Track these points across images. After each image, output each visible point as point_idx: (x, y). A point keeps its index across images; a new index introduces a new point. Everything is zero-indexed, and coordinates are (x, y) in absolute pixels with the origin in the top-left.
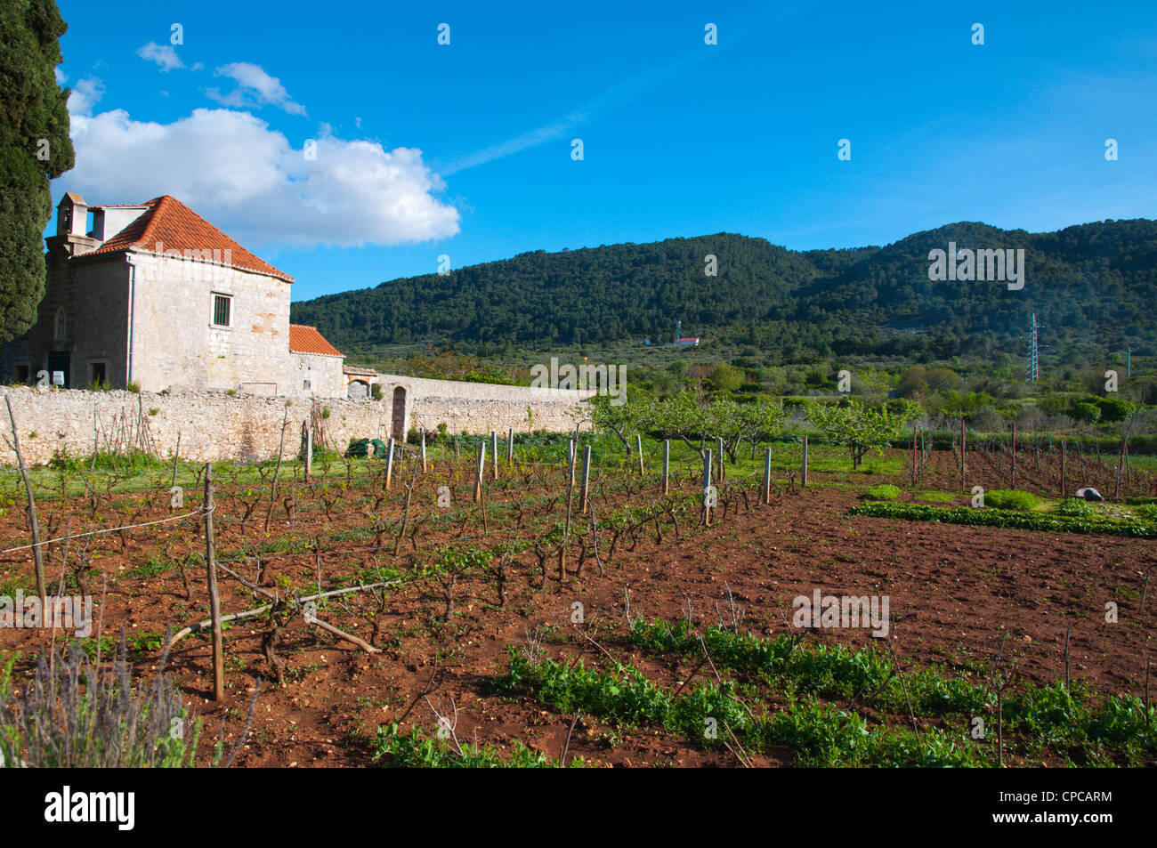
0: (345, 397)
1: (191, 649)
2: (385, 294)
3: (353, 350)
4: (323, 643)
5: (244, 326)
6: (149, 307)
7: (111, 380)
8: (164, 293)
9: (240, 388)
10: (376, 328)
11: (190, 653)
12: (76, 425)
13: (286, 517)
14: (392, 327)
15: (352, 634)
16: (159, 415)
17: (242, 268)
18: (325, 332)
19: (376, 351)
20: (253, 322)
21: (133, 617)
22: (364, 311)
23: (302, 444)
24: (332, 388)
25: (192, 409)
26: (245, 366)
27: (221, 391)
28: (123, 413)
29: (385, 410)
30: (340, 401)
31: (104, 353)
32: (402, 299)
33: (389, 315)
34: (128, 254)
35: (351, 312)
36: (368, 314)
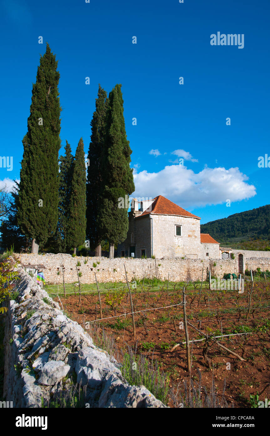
0: (221, 258)
1: (178, 351)
2: (231, 219)
3: (221, 240)
4: (223, 354)
5: (185, 235)
6: (157, 231)
7: (147, 255)
8: (161, 226)
9: (185, 256)
10: (228, 232)
11: (178, 352)
12: (138, 269)
13: (204, 303)
14: (235, 231)
15: (234, 352)
16: (161, 266)
17: (184, 216)
18: (211, 235)
19: (229, 240)
20: (188, 234)
21: (159, 336)
22: (224, 226)
23: (207, 275)
24: (216, 255)
25: (171, 264)
26: (187, 249)
27: (180, 258)
28: (151, 266)
29: (236, 263)
30: (219, 260)
31: (145, 246)
32: (237, 221)
33: (233, 227)
34: (150, 215)
35: (220, 227)
36: (225, 227)
